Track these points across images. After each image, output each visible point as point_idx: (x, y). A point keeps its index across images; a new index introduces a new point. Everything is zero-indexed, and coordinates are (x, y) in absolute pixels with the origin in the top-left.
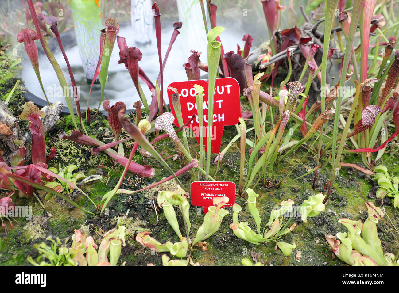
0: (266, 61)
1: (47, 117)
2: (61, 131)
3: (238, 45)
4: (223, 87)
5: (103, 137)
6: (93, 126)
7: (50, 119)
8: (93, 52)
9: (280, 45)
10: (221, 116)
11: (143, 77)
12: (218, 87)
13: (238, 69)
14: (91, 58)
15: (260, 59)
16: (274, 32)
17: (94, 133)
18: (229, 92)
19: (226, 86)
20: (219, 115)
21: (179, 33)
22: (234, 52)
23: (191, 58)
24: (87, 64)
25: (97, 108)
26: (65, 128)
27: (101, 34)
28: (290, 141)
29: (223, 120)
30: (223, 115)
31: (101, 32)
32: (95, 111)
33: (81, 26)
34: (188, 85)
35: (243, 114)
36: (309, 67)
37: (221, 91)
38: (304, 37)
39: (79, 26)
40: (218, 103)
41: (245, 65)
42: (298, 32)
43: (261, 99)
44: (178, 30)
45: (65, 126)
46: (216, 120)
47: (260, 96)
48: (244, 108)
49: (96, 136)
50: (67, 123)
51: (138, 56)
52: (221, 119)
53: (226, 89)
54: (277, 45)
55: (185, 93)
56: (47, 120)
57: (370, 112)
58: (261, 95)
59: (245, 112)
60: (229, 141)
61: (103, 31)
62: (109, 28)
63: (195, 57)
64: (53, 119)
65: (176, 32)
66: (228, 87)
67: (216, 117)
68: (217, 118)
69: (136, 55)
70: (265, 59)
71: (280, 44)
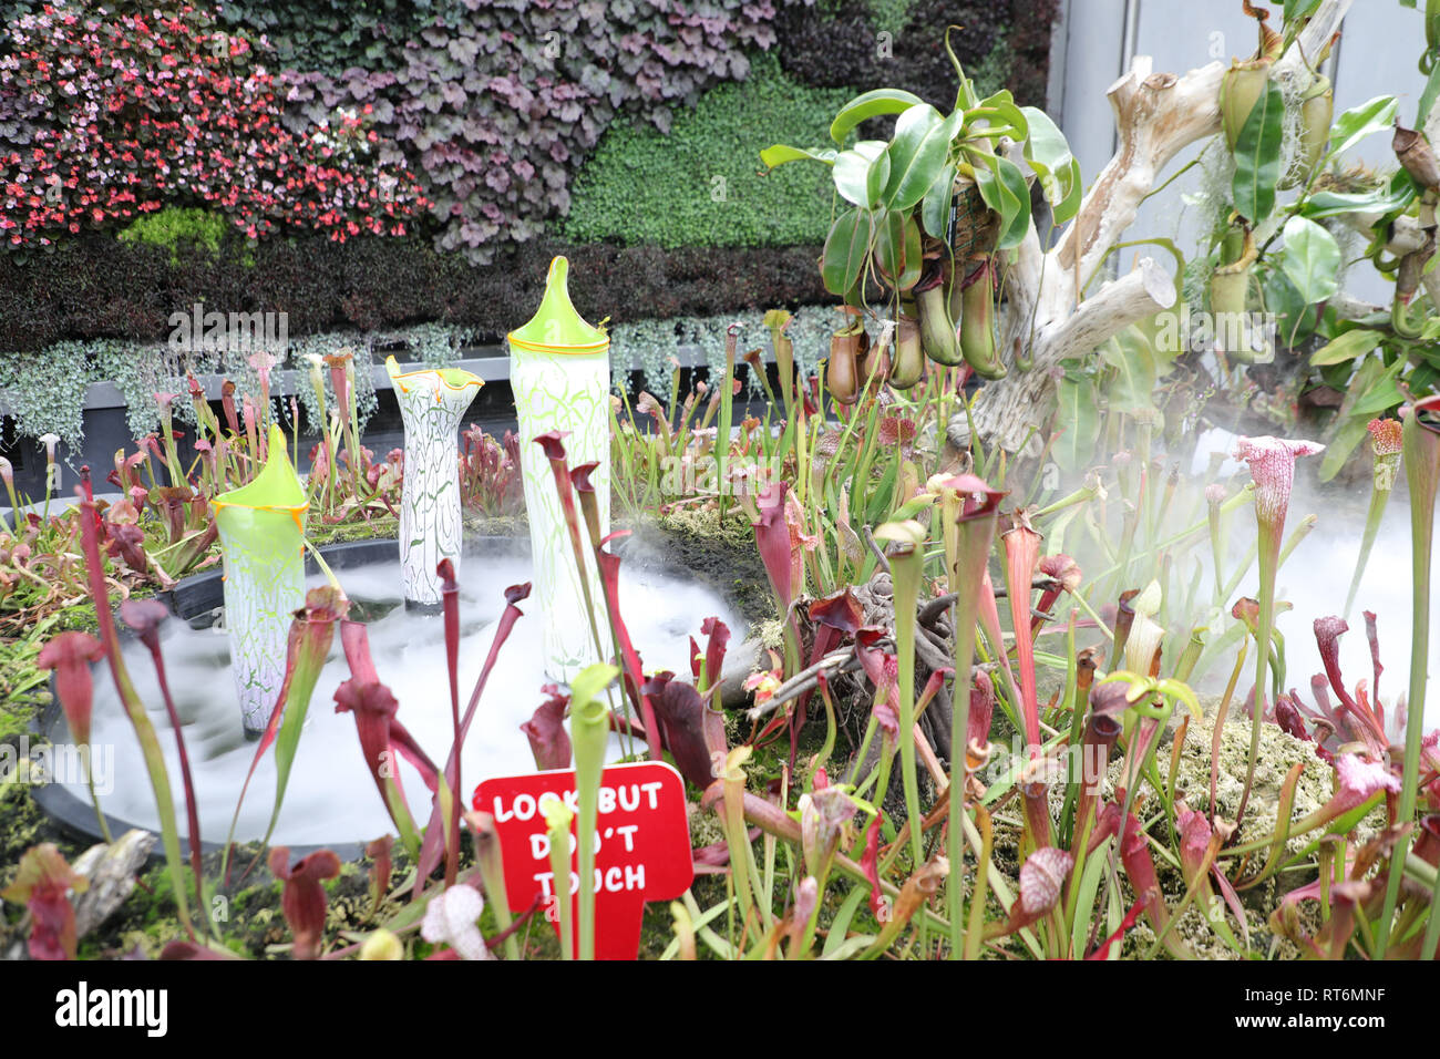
0: (768, 694)
1: (95, 884)
2: (135, 921)
3: (691, 638)
4: (635, 789)
5: (266, 945)
6: (241, 902)
7: (103, 893)
8: (270, 650)
9: (812, 637)
10: (635, 872)
11: (406, 750)
12: (622, 790)
13: (685, 722)
14: (263, 668)
15: (752, 688)
16: (792, 605)
17: (239, 928)
18: (653, 804)
19: (645, 787)
20: (629, 870)
21: (520, 613)
22: (673, 676)
23: (542, 711)
24: (248, 686)
25: (262, 839)
26: (148, 909)
27: (294, 623)
28: (847, 938)
29: (641, 885)
30: (641, 869)
31: (293, 617)
32: (253, 851)
33: (242, 580)
34: (534, 786)
35: (706, 850)
36: (879, 724)
37: (630, 800)
38: (866, 629)
39: (238, 577)
40: (622, 836)
41: (704, 714)
42: (854, 609)
43: (752, 821)
44: (517, 604)
45: (152, 903)
46: (619, 886)
47: (745, 810)
48: (712, 828)
49: (245, 940)
50: (158, 894)
51: (387, 707)
52: (635, 883)
53: (644, 796)
54: (803, 635)
55: (522, 808)
56: (91, 898)
57: (1040, 870)
58: (748, 807)
59: (713, 841)
60: (665, 941)
61: (300, 614)
62: (317, 612)
63: (556, 709)
64: (111, 893)
65: (512, 611)
66: (652, 788)
67: (619, 875)
68: (623, 879)
69: (379, 706)
70: (764, 689)
71: (811, 631)
